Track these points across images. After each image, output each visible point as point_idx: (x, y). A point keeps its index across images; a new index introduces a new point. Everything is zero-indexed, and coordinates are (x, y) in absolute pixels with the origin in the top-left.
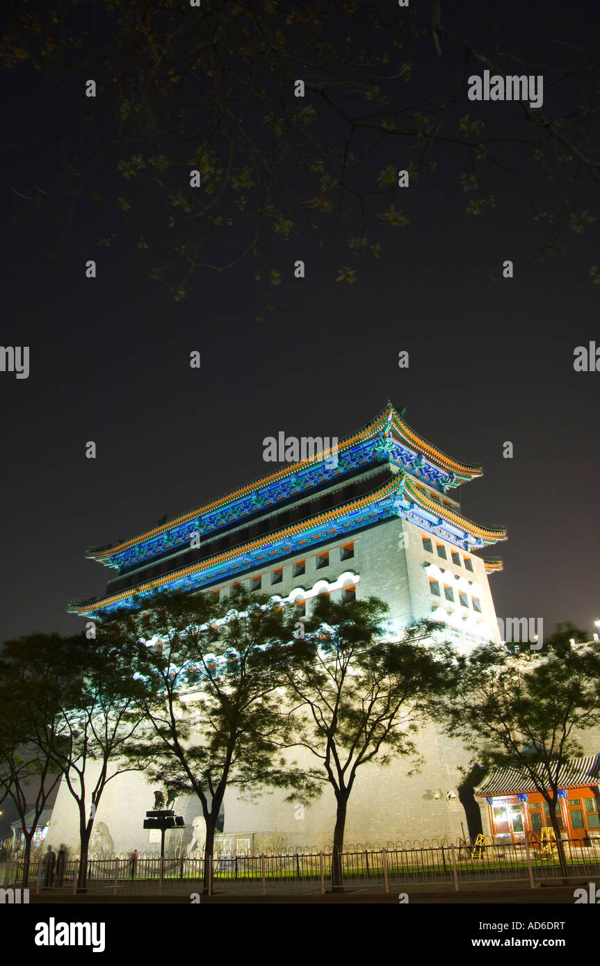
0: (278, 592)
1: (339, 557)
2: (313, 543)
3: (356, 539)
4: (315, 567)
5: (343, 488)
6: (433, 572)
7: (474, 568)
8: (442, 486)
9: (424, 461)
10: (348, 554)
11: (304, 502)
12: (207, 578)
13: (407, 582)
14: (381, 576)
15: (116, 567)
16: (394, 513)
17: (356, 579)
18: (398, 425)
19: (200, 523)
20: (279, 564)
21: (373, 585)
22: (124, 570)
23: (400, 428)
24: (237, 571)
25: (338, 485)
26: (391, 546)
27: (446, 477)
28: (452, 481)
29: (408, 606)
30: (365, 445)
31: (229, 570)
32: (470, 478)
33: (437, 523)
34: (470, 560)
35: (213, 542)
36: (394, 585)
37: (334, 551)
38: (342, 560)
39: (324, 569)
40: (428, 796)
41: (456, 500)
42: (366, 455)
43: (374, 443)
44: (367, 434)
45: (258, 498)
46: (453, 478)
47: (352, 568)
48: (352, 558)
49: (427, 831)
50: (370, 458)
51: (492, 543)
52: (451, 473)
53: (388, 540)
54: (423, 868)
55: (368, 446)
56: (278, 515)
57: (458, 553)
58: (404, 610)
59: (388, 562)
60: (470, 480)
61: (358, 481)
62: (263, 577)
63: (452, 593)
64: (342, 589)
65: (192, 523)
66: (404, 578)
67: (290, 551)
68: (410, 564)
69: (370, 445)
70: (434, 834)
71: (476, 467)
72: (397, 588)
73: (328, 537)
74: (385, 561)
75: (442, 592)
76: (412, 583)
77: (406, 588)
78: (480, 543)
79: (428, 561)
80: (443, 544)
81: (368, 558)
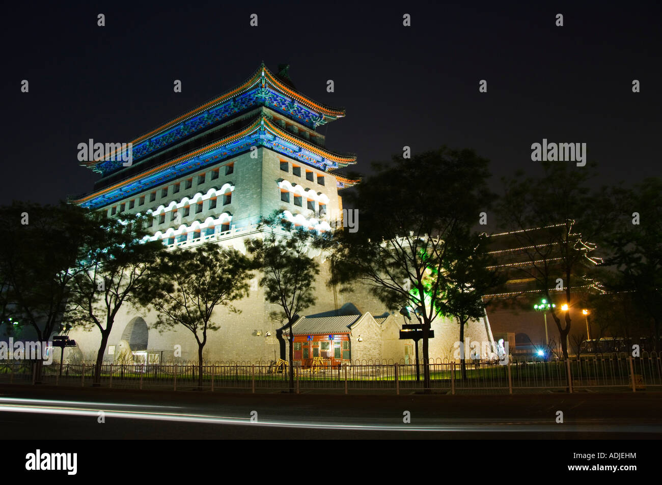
0: (188, 195)
1: (224, 172)
2: (213, 161)
3: (235, 160)
4: (210, 179)
5: (234, 123)
6: (285, 185)
7: (326, 183)
8: (313, 123)
9: (296, 105)
10: (230, 170)
11: (210, 132)
12: (152, 182)
13: (261, 193)
14: (246, 187)
15: (101, 172)
16: (260, 143)
17: (232, 188)
18: (270, 79)
19: (150, 143)
20: (190, 175)
21: (241, 194)
22: (105, 174)
23: (272, 81)
24: (169, 178)
25: (231, 121)
26: (255, 167)
27: (316, 116)
28: (321, 119)
29: (259, 209)
30: (250, 93)
31: (165, 177)
32: (335, 117)
33: (298, 151)
34: (323, 177)
35: (156, 157)
36: (253, 194)
37: (222, 168)
38: (226, 175)
39: (215, 180)
40: (255, 334)
41: (321, 134)
42: (251, 99)
43: (255, 92)
44: (250, 85)
45: (184, 127)
46: (322, 117)
47: (231, 181)
48: (232, 174)
49: (252, 355)
50: (253, 102)
51: (345, 166)
52: (321, 114)
53: (253, 163)
54: (247, 377)
55: (252, 94)
56: (195, 140)
57: (312, 173)
58: (257, 211)
59: (252, 178)
60: (336, 119)
61: (243, 119)
62: (181, 184)
63: (301, 200)
64: (224, 195)
65: (145, 143)
66: (259, 190)
67: (200, 166)
68: (265, 180)
69: (253, 93)
70: (255, 357)
71: (340, 110)
72: (255, 196)
73: (222, 158)
74: (250, 177)
75: (292, 199)
76: (264, 193)
77: (259, 197)
78: (335, 165)
79: (282, 178)
80: (299, 166)
81: (240, 174)
